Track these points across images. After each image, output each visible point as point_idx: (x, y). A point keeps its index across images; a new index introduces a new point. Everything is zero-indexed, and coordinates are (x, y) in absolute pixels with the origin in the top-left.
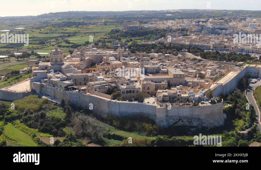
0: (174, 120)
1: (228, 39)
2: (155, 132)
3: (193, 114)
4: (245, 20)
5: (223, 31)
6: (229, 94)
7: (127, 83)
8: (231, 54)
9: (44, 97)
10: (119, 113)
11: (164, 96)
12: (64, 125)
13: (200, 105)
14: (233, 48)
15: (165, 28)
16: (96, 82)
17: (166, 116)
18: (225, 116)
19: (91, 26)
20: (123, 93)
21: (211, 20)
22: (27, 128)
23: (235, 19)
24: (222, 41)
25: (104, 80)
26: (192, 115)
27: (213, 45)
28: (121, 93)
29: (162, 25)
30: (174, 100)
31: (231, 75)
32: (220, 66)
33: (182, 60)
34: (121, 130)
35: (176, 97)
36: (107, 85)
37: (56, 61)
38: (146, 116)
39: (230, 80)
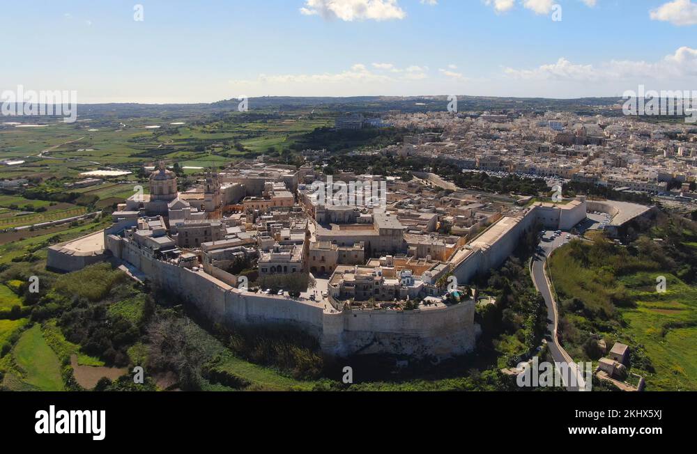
0: (362, 339)
1: (509, 148)
2: (315, 371)
3: (405, 328)
4: (542, 114)
5: (502, 133)
6: (493, 272)
7: (276, 249)
8: (509, 180)
9: (123, 268)
10: (247, 318)
11: (347, 284)
12: (131, 340)
13: (422, 307)
14: (515, 166)
15: (406, 127)
16: (217, 243)
17: (345, 330)
18: (478, 328)
19: (287, 121)
20: (264, 270)
21: (485, 114)
22: (62, 339)
23: (525, 112)
24: (496, 153)
25: (237, 237)
26: (402, 329)
27: (480, 159)
28: (260, 271)
29: (401, 121)
30: (367, 292)
31: (504, 226)
32: (485, 206)
33: (415, 190)
34: (244, 359)
35: (371, 287)
36: (237, 251)
37: (161, 193)
38: (303, 329)
39: (498, 239)
